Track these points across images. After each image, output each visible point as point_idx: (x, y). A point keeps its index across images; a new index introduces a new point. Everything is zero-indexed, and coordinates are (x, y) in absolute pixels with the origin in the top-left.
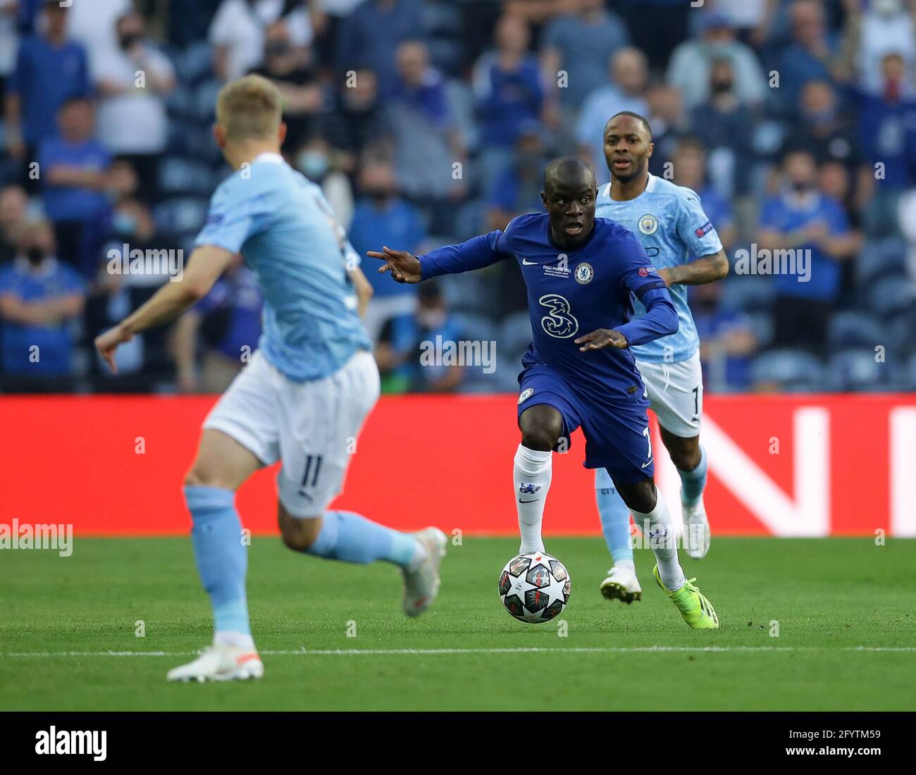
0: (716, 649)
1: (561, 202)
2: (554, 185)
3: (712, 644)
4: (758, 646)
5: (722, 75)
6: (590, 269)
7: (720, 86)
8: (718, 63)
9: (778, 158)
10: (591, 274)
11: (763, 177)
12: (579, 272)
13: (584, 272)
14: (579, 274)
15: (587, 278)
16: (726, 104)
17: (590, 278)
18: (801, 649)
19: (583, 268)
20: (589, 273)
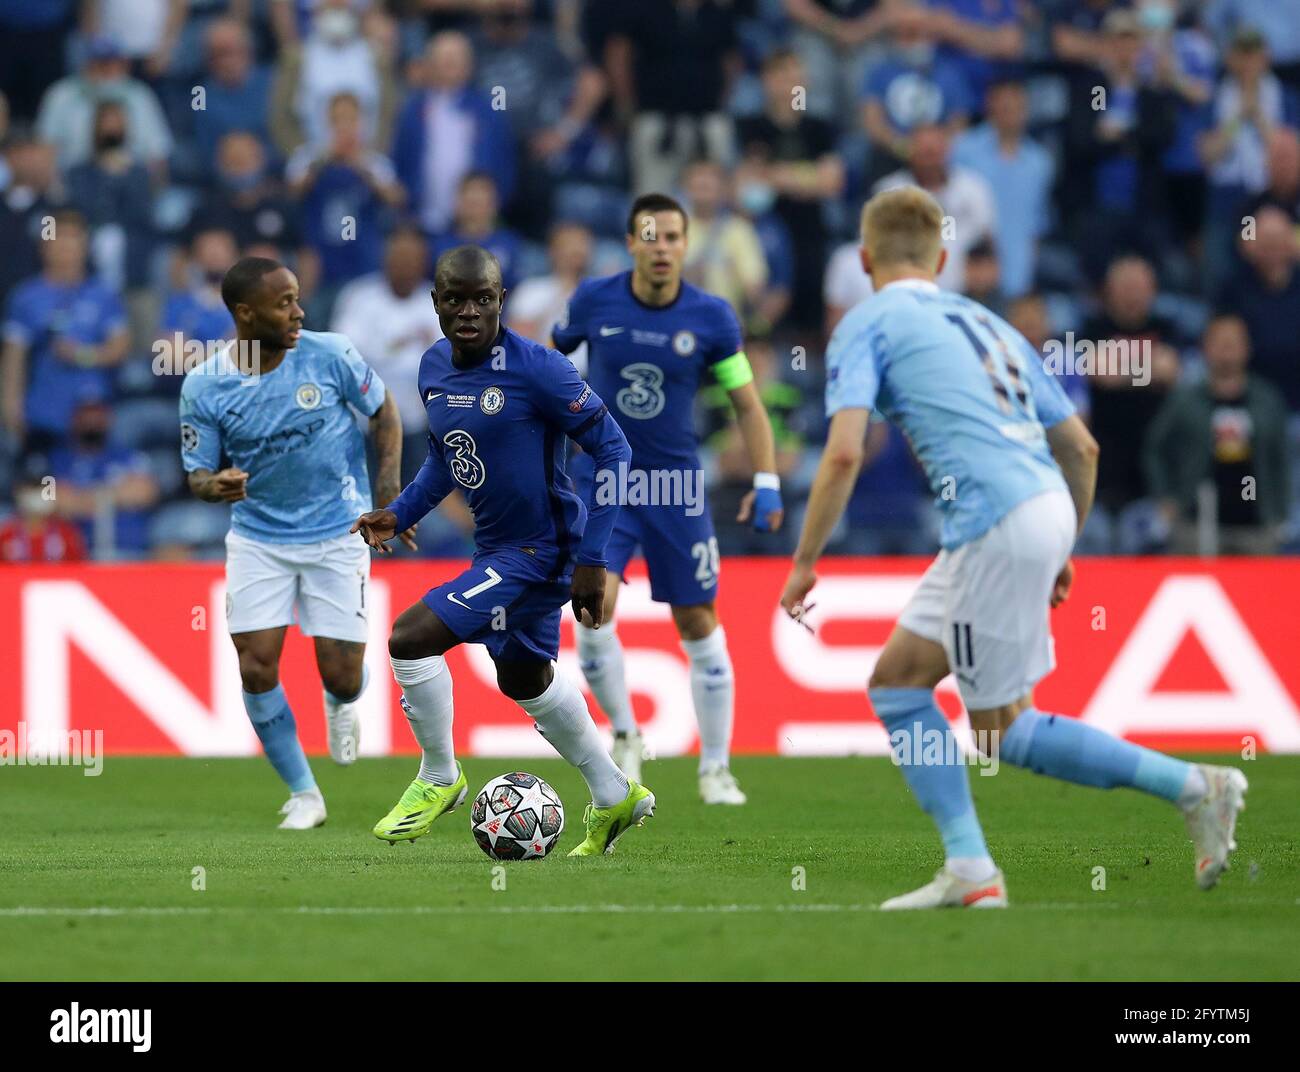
0: (106, 911)
1: (452, 301)
2: (445, 278)
3: (99, 904)
4: (162, 906)
5: (111, 124)
6: (500, 395)
7: (108, 140)
8: (105, 108)
9: (186, 238)
10: (501, 401)
11: (166, 263)
12: (486, 399)
13: (492, 399)
14: (486, 401)
15: (496, 406)
16: (117, 163)
17: (499, 407)
18: (222, 911)
19: (491, 394)
20: (498, 400)
